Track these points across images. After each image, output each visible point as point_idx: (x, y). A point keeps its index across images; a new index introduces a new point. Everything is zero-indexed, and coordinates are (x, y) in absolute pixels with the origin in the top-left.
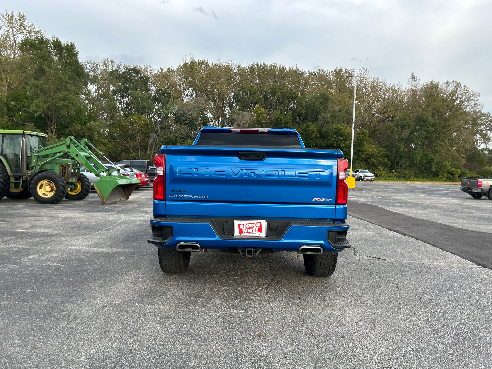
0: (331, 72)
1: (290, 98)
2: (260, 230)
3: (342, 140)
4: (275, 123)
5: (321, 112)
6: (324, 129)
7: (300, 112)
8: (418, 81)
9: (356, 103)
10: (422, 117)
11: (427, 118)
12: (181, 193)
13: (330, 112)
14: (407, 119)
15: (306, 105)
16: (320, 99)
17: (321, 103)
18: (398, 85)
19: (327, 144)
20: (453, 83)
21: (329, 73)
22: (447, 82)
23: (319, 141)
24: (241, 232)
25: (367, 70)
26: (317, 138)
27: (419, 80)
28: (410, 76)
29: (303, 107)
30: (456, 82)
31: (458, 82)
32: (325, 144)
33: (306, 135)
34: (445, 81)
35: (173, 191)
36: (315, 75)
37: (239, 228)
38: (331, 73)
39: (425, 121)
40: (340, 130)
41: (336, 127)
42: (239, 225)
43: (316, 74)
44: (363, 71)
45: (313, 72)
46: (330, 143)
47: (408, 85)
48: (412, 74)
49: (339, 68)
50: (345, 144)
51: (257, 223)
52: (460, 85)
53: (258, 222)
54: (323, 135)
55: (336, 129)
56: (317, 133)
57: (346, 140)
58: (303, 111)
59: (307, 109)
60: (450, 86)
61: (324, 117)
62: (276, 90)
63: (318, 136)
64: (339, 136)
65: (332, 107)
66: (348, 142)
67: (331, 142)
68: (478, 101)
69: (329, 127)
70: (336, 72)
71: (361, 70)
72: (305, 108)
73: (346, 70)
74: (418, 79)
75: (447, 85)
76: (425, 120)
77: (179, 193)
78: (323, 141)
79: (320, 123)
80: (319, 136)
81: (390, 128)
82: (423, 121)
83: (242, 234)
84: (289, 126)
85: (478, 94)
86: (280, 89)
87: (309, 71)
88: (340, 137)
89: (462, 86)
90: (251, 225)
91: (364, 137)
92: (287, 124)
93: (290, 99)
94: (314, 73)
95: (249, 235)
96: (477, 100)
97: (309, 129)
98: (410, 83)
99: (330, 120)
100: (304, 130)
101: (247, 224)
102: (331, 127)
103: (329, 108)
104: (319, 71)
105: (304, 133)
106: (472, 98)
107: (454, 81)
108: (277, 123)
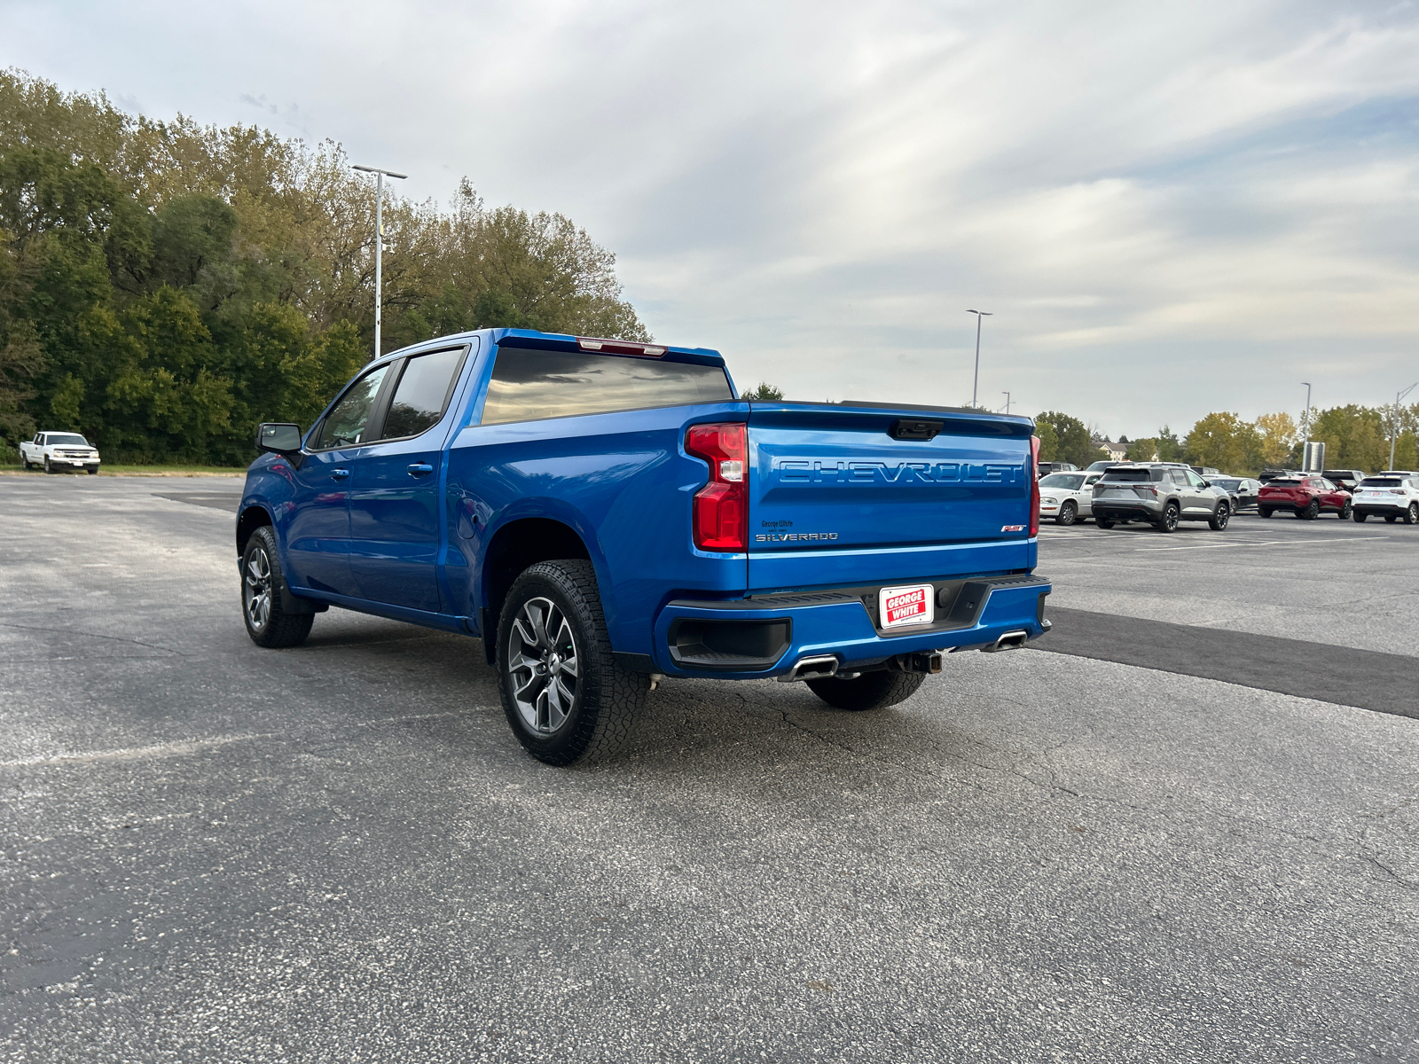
0: (219, 132)
1: (94, 199)
2: (922, 608)
3: (283, 352)
4: (43, 278)
5: (207, 256)
6: (224, 312)
7: (136, 250)
8: (477, 202)
9: (384, 249)
10: (494, 302)
11: (507, 307)
12: (782, 528)
13: (236, 263)
14: (456, 303)
15: (154, 230)
16: (203, 215)
17: (207, 229)
18: (427, 205)
19: (234, 362)
20: (557, 220)
21: (214, 136)
22: (543, 215)
23: (208, 351)
24: (891, 618)
25: (341, 148)
26: (200, 341)
27: (481, 199)
28: (458, 185)
29: (141, 234)
30: (562, 219)
31: (567, 218)
32: (228, 362)
33: (162, 327)
34: (538, 213)
35: (765, 524)
36: (163, 132)
37: (888, 608)
38: (220, 138)
39: (501, 313)
40: (274, 320)
41: (261, 309)
42: (888, 601)
43: (166, 130)
44: (329, 150)
45: (156, 122)
46: (246, 357)
47: (454, 208)
48: (464, 181)
49: (246, 127)
50: (294, 363)
51: (917, 592)
52: (572, 227)
53: (919, 589)
54: (219, 330)
55: (263, 315)
56: (199, 324)
57: (294, 353)
58: (146, 248)
59: (159, 244)
60: (549, 226)
61: (219, 274)
62: (36, 161)
63: (203, 333)
64: (274, 338)
65: (243, 245)
66: (304, 358)
67: (250, 356)
68: (610, 274)
69: (237, 310)
70: (238, 137)
71: (325, 147)
72: (150, 239)
73: (268, 135)
74: (477, 197)
75: (543, 223)
76: (501, 309)
77: (778, 528)
78: (221, 351)
79: (209, 292)
80: (206, 333)
81: (414, 325)
82: (496, 311)
83: (893, 623)
84: (100, 293)
85: (612, 256)
86: (49, 161)
87: (142, 119)
88: (276, 342)
89: (577, 230)
90: (907, 600)
91: (347, 345)
92: (90, 285)
93: (95, 203)
94: (161, 126)
95: (904, 622)
96: (610, 271)
97: (174, 308)
98: (459, 205)
99: (240, 286)
100: (156, 312)
101: (900, 597)
102: (244, 308)
103: (235, 250)
104: (181, 122)
105: (158, 322)
106: (598, 264)
107: (557, 215)
108: (49, 279)
